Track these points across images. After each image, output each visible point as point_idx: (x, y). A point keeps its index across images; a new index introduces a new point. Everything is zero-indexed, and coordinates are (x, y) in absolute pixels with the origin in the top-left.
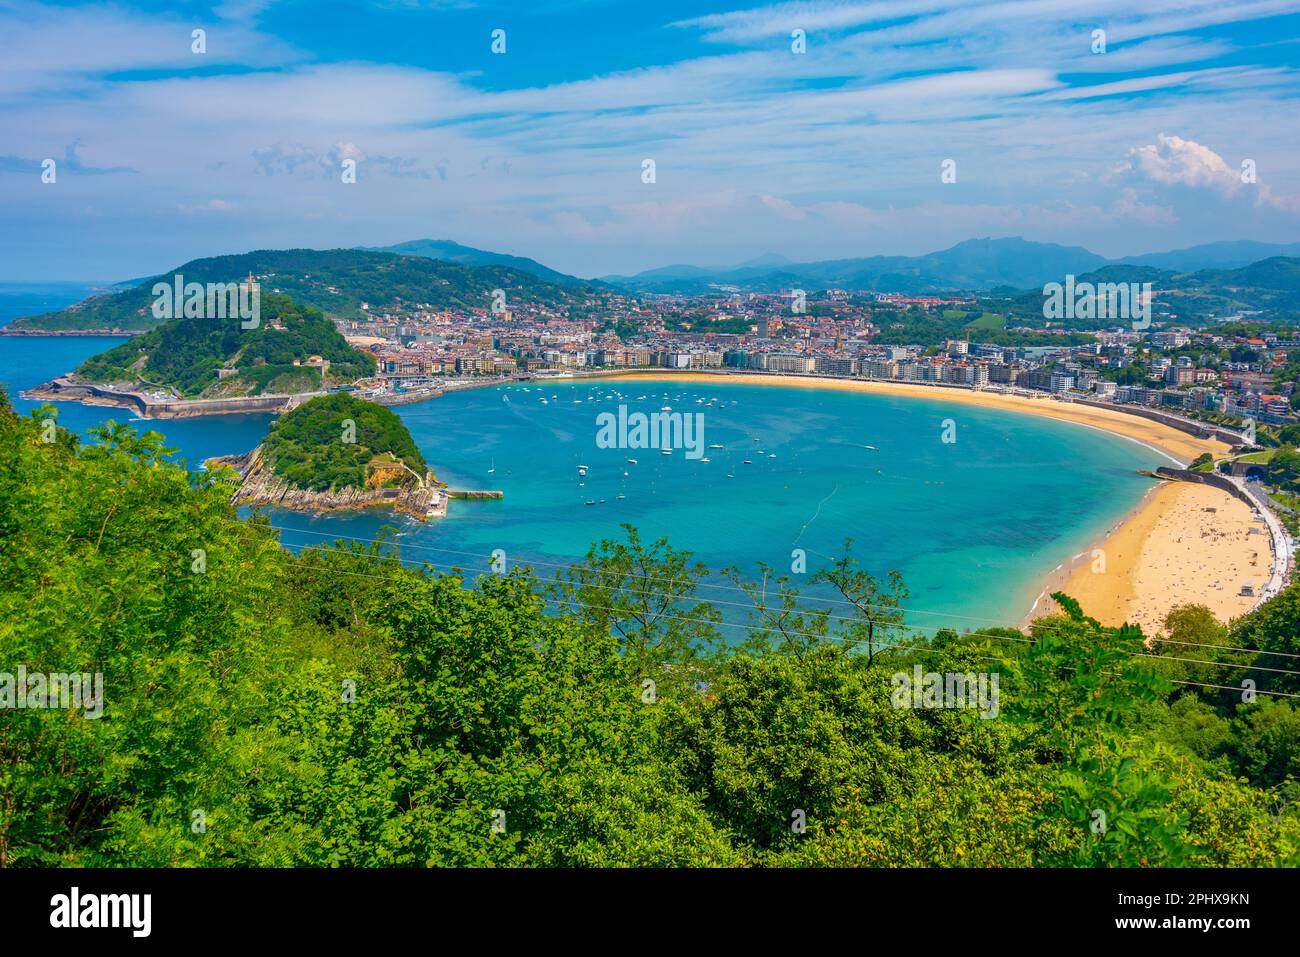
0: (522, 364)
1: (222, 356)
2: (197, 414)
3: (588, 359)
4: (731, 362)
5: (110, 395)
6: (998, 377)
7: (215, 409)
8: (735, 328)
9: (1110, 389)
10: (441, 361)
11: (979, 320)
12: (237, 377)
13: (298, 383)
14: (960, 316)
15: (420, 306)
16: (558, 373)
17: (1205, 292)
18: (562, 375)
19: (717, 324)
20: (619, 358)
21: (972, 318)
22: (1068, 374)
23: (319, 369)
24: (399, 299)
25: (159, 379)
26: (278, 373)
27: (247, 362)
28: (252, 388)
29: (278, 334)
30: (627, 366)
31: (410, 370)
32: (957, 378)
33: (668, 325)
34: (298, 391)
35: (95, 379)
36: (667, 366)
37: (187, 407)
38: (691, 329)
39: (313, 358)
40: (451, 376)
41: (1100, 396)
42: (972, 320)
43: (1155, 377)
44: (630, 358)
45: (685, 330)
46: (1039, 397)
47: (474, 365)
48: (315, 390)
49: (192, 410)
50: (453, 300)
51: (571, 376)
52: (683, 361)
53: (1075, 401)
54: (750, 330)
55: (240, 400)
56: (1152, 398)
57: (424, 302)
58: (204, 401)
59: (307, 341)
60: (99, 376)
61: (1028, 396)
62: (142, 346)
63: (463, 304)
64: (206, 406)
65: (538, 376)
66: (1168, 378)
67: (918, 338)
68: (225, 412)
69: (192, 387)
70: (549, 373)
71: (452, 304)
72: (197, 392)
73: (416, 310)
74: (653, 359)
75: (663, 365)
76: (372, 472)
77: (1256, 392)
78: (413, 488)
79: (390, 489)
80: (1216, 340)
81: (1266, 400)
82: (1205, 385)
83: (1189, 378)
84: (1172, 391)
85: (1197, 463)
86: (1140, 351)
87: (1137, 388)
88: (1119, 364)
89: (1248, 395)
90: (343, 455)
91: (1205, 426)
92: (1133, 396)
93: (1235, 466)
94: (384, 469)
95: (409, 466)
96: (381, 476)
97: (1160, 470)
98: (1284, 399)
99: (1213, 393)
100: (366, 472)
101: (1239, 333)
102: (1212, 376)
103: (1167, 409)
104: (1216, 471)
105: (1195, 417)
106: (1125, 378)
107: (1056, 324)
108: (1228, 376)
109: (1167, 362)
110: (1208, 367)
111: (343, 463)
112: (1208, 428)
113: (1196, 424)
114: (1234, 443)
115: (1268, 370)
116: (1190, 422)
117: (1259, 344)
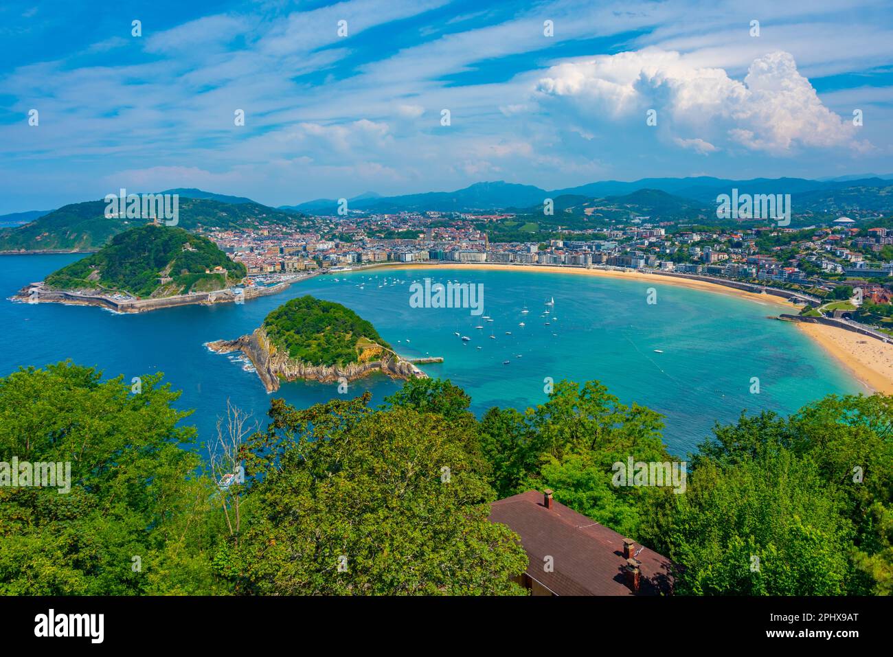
0: (320, 264)
1: (156, 269)
2: (152, 308)
3: (354, 259)
4: (434, 256)
5: (82, 299)
6: (597, 261)
7: (163, 304)
8: (410, 236)
9: (670, 266)
10: (271, 264)
11: (524, 226)
12: (172, 282)
13: (211, 285)
14: (513, 225)
15: (213, 229)
16: (343, 268)
17: (616, 208)
18: (345, 269)
19: (399, 234)
20: (371, 257)
21: (521, 225)
22: (642, 258)
23: (223, 274)
24: (200, 225)
25: (114, 286)
26: (197, 279)
27: (176, 273)
28: (182, 289)
29: (192, 253)
31: (255, 270)
32: (574, 262)
34: (211, 290)
35: (63, 288)
36: (399, 261)
37: (145, 304)
38: (384, 238)
39: (217, 268)
40: (280, 273)
41: (667, 269)
42: (521, 226)
43: (695, 258)
44: (377, 256)
45: (381, 238)
46: (630, 271)
47: (293, 265)
48: (223, 288)
49: (148, 306)
50: (231, 224)
51: (351, 269)
52: (409, 257)
53: (653, 273)
54: (419, 237)
55: (177, 298)
56: (700, 270)
57: (215, 227)
58: (154, 300)
59: (211, 257)
60: (66, 285)
61: (624, 271)
62: (91, 265)
63: (238, 227)
64: (157, 303)
65: (332, 271)
66: (704, 259)
67: (514, 238)
68: (170, 306)
69: (143, 291)
70: (338, 268)
71: (230, 227)
72: (148, 294)
73: (211, 231)
74: (389, 256)
75: (396, 261)
76: (361, 351)
77: (777, 265)
78: (394, 361)
79: (374, 362)
80: (715, 236)
81: (788, 270)
82: (726, 261)
83: (716, 259)
84: (713, 266)
85: (803, 311)
86: (673, 244)
87: (688, 265)
88: (668, 251)
89: (772, 267)
90: (339, 341)
91: (756, 286)
92: (688, 269)
93: (835, 312)
94: (368, 349)
95: (383, 345)
96: (367, 353)
97: (782, 316)
98: (796, 270)
99: (746, 267)
100: (357, 351)
101: (723, 232)
102: (726, 257)
103: (715, 276)
104: (823, 316)
105: (740, 281)
106: (676, 259)
107: (564, 227)
108: (734, 256)
109: (698, 249)
110: (721, 251)
111: (341, 347)
112: (759, 287)
113: (747, 285)
114: (787, 296)
115: (752, 252)
116: (741, 284)
117: (738, 237)
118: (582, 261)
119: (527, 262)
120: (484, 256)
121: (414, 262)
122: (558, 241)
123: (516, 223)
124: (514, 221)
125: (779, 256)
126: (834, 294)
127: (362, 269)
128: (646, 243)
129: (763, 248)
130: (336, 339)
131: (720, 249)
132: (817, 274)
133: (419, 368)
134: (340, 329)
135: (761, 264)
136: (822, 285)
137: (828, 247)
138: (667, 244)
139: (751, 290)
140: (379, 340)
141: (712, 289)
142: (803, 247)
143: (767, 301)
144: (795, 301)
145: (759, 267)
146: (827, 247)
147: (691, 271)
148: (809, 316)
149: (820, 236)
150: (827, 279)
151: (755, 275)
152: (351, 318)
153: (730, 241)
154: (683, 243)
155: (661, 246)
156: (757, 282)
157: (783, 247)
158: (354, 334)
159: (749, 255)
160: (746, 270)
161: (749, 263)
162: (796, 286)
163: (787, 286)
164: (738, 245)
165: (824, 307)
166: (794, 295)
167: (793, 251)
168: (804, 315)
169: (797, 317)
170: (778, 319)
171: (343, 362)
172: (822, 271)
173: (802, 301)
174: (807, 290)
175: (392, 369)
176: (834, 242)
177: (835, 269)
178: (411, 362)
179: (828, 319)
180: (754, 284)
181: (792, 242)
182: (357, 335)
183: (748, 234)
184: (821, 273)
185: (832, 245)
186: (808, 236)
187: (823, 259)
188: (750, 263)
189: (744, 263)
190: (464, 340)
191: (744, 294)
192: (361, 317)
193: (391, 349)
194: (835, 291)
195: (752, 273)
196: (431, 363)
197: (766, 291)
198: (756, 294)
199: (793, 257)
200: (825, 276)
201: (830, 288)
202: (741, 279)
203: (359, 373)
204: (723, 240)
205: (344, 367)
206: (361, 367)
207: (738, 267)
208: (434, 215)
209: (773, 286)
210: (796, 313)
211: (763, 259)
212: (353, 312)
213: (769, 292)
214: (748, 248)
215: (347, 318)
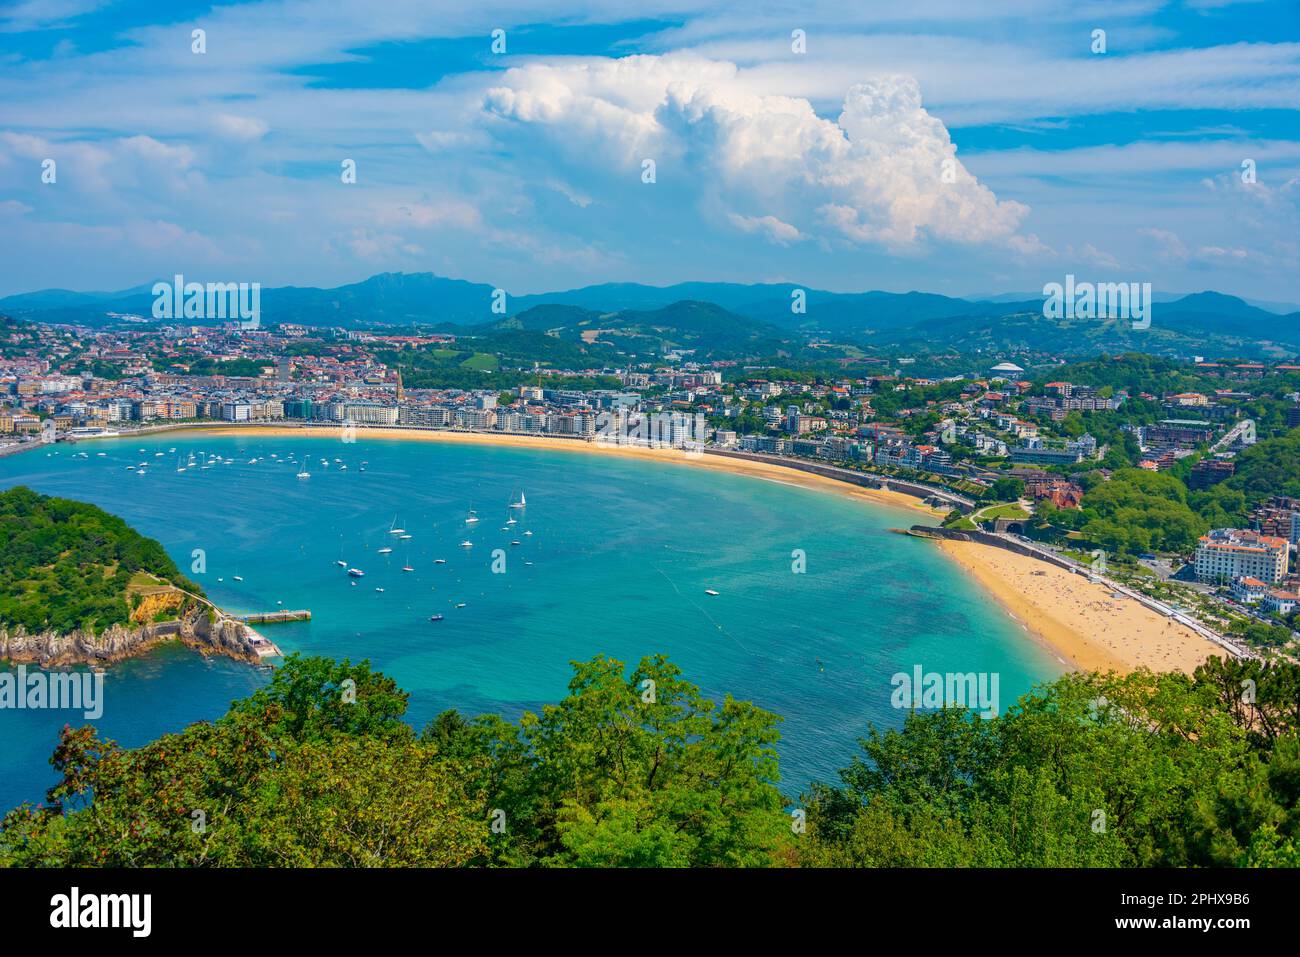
3: (123, 414)
4: (294, 412)
8: (245, 370)
9: (731, 439)
11: (470, 360)
14: (449, 356)
16: (100, 431)
17: (638, 333)
18: (105, 434)
19: (221, 365)
20: (161, 410)
21: (465, 358)
30: (172, 420)
33: (156, 366)
36: (222, 418)
38: (190, 373)
41: (726, 445)
42: (464, 360)
43: (774, 426)
44: (173, 409)
45: (184, 373)
51: (117, 434)
52: (241, 412)
54: (262, 372)
56: (781, 447)
65: (77, 436)
66: (788, 428)
70: (90, 431)
74: (200, 409)
75: (214, 418)
76: (138, 601)
77: (904, 441)
78: (209, 620)
79: (166, 623)
80: (805, 388)
81: (923, 450)
82: (823, 433)
83: (807, 427)
84: (801, 440)
85: (948, 520)
86: (736, 400)
87: (761, 437)
88: (727, 412)
89: (898, 445)
90: (89, 582)
91: (872, 477)
92: (761, 445)
93: (997, 523)
94: (153, 596)
95: (185, 588)
96: (151, 606)
97: (915, 528)
98: (936, 449)
99: (855, 443)
100: (129, 601)
101: (819, 381)
102: (824, 424)
103: (806, 457)
104: (979, 529)
105: (846, 467)
106: (742, 427)
107: (544, 364)
108: (836, 424)
109: (778, 411)
110: (815, 415)
111: (94, 593)
112: (877, 478)
113: (857, 474)
114: (922, 495)
115: (865, 417)
116: (848, 472)
117: (842, 391)
118: (577, 427)
119: (475, 425)
120: (394, 414)
121: (252, 422)
122: (533, 389)
123: (456, 353)
124: (451, 348)
125: (908, 426)
126: (995, 493)
127: (141, 434)
128: (691, 396)
129: (884, 413)
130: (82, 576)
131: (814, 411)
132: (969, 457)
133: (259, 632)
134: (92, 556)
135: (880, 438)
136: (975, 476)
137: (985, 412)
138: (727, 399)
139: (865, 483)
140: (176, 578)
141: (801, 481)
142: (946, 411)
143: (891, 502)
144: (935, 503)
145: (878, 445)
146: (983, 411)
147: (764, 449)
148: (957, 529)
149: (971, 393)
150: (984, 466)
151: (870, 458)
152: (116, 532)
153: (830, 398)
154: (752, 398)
155: (716, 402)
156: (873, 469)
157: (914, 411)
158: (122, 567)
159: (860, 421)
160: (855, 449)
161: (860, 436)
162: (936, 478)
163: (922, 478)
164: (843, 405)
165: (979, 513)
166: (933, 493)
167: (929, 417)
168: (949, 526)
169: (937, 530)
170: (907, 534)
171: (97, 625)
172: (977, 451)
173: (945, 503)
174: (953, 485)
175: (203, 636)
176: (994, 404)
177: (996, 450)
178: (245, 621)
179: (986, 535)
180: (870, 472)
181: (929, 403)
182: (129, 568)
183: (859, 387)
184: (974, 456)
185: (991, 408)
186: (953, 393)
187: (978, 432)
188: (864, 437)
189: (852, 437)
190: (354, 576)
191: (852, 490)
192: (138, 531)
193: (202, 596)
194: (996, 486)
195: (866, 455)
196: (285, 622)
197: (889, 484)
198: (872, 490)
199: (931, 428)
200: (980, 460)
201: (988, 482)
202: (849, 464)
203: (132, 646)
204: (819, 394)
205: (98, 634)
206: (137, 634)
207: (843, 443)
208: (295, 331)
209: (897, 477)
210: (936, 525)
211: (883, 431)
212: (120, 522)
213: (893, 487)
214: (859, 409)
215: (108, 533)
